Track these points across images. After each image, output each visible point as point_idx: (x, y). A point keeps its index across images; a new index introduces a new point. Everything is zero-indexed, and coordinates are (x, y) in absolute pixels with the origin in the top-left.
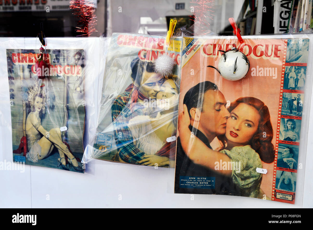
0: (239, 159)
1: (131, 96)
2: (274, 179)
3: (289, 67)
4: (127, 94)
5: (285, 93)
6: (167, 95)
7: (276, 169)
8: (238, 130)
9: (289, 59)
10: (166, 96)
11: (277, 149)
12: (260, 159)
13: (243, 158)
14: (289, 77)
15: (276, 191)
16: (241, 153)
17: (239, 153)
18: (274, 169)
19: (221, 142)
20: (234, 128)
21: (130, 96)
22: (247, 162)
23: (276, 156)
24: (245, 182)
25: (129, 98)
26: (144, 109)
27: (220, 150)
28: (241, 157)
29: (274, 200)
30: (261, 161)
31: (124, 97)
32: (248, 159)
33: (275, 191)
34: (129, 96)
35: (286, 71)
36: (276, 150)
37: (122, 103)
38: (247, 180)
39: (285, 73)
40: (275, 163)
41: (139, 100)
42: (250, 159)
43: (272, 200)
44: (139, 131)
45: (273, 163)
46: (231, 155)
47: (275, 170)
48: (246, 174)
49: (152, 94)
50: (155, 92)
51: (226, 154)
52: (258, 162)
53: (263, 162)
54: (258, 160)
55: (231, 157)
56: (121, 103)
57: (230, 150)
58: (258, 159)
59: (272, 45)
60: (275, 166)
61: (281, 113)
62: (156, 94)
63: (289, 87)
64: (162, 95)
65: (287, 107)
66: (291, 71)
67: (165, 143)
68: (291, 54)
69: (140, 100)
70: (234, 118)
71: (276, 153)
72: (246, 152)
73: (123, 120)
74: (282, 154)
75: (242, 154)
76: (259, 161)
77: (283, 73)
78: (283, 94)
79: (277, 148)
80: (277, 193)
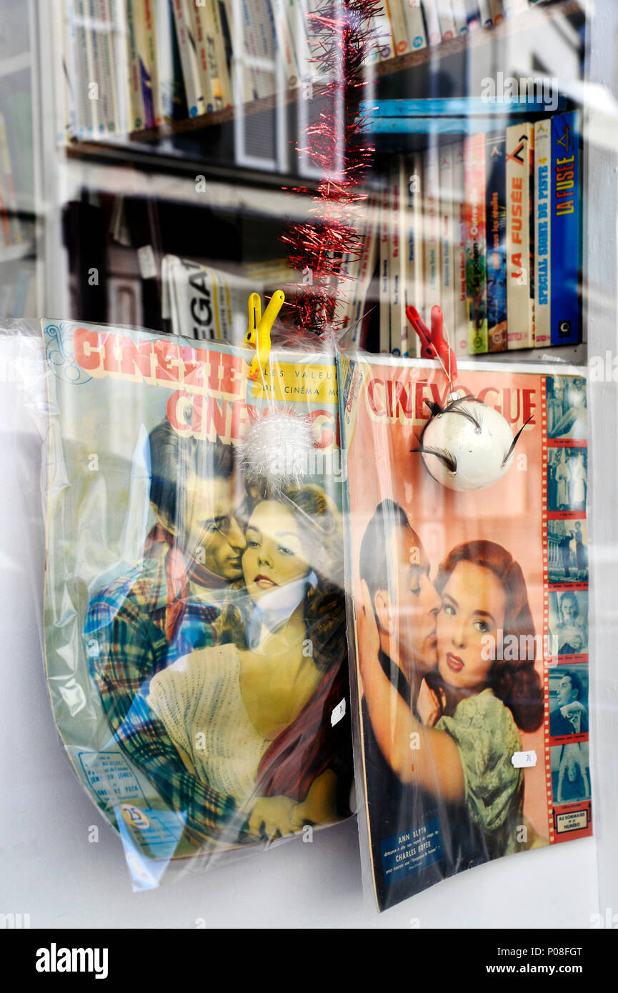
0: (473, 738)
1: (163, 573)
2: (549, 776)
3: (555, 450)
4: (149, 567)
5: (551, 522)
6: (271, 559)
7: (550, 744)
8: (462, 646)
9: (553, 429)
10: (267, 563)
11: (547, 684)
12: (514, 726)
13: (480, 733)
14: (557, 477)
15: (557, 813)
16: (475, 716)
17: (471, 719)
18: (546, 745)
19: (433, 693)
20: (453, 642)
21: (160, 576)
22: (491, 743)
23: (546, 705)
24: (492, 809)
25: (160, 583)
26: (217, 620)
27: (435, 723)
28: (476, 730)
29: (555, 842)
30: (517, 730)
31: (141, 580)
32: (492, 732)
33: (554, 812)
34: (158, 574)
35: (550, 461)
36: (546, 688)
37: (133, 610)
38: (495, 802)
39: (548, 466)
40: (545, 728)
41: (194, 589)
42: (495, 732)
43: (551, 843)
44: (185, 716)
45: (542, 728)
46: (456, 731)
47: (547, 749)
48: (492, 781)
49: (229, 558)
50: (235, 551)
51: (447, 730)
52: (512, 735)
53: (522, 733)
54: (510, 729)
55: (458, 736)
56: (129, 610)
57: (452, 716)
58: (510, 725)
59: (518, 391)
60: (546, 736)
61: (549, 579)
62: (240, 558)
63: (558, 505)
64: (256, 562)
65: (558, 559)
66: (559, 461)
67: (271, 743)
68: (556, 415)
69: (196, 586)
70: (449, 610)
71: (546, 697)
72: (484, 713)
73: (129, 681)
74: (558, 696)
75: (477, 720)
76: (513, 733)
77: (545, 465)
78: (547, 525)
79: (546, 680)
80: (559, 817)
